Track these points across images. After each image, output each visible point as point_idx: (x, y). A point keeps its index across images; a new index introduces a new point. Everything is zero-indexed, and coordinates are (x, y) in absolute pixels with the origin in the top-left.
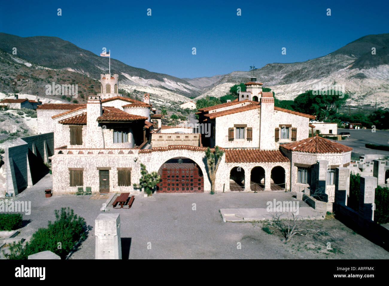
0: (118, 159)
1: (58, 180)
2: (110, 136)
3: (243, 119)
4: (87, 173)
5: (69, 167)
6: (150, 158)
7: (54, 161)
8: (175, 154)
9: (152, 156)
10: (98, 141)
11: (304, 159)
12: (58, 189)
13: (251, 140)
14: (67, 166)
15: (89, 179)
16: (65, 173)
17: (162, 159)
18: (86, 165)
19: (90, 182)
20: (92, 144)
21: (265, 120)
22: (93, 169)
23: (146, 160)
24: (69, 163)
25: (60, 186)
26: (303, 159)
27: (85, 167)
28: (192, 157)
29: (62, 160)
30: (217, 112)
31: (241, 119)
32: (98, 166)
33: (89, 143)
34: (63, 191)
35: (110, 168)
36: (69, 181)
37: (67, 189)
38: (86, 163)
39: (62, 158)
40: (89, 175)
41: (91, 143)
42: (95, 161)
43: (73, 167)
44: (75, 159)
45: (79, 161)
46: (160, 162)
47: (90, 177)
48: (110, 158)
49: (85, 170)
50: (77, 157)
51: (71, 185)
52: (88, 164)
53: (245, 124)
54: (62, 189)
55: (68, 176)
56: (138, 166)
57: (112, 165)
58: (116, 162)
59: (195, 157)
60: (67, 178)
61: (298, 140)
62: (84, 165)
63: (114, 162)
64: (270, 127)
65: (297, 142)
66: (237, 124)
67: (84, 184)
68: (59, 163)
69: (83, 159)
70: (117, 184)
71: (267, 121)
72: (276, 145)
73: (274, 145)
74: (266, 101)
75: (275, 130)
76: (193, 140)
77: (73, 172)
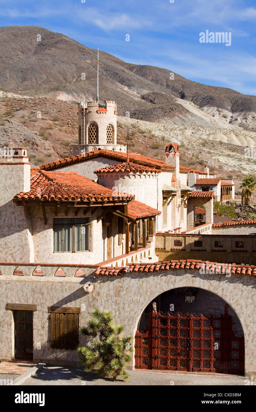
0: (51, 288)
6: (121, 287)
8: (177, 279)
9: (126, 282)
17: (147, 291)
23: (112, 293)
32: (9, 302)
35: (34, 307)
46: (142, 297)
48: (35, 284)
56: (94, 305)
57: (39, 301)
58: (48, 294)
59: (223, 290)
63: (43, 294)
70: (48, 344)
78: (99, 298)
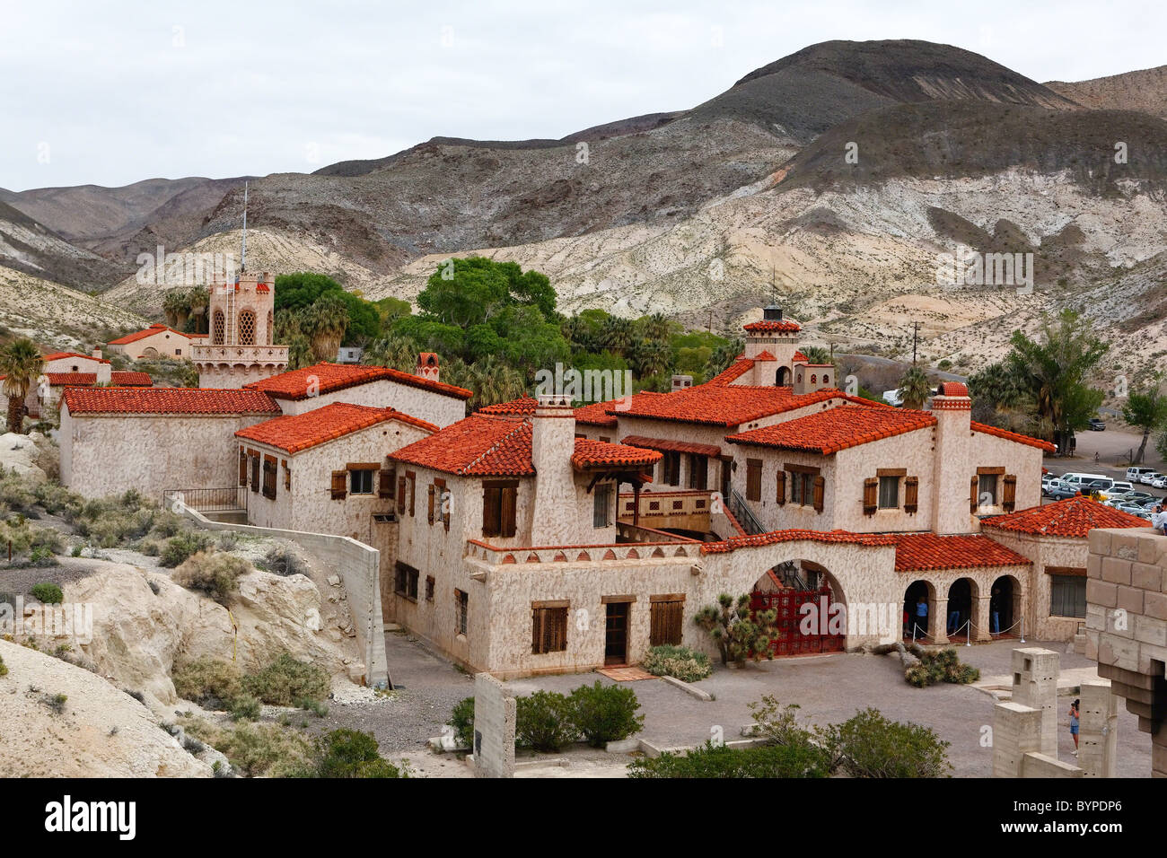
0: (654, 572)
1: (503, 636)
2: (588, 508)
3: (898, 455)
5: (533, 599)
6: (730, 565)
7: (496, 584)
8: (787, 552)
9: (735, 559)
10: (564, 525)
11: (1072, 556)
12: (503, 662)
13: (916, 511)
14: (528, 595)
16: (522, 617)
17: (756, 568)
18: (577, 592)
19: (582, 637)
20: (549, 532)
21: (949, 456)
22: (593, 603)
23: (720, 572)
24: (533, 588)
25: (508, 652)
26: (1069, 555)
27: (574, 596)
28: (823, 559)
29: (515, 581)
30: (759, 427)
31: (892, 455)
32: (605, 594)
33: (543, 531)
34: (514, 666)
35: (633, 598)
36: (531, 639)
37: (525, 662)
38: (577, 587)
41: (546, 532)
42: (598, 580)
43: (544, 599)
44: (548, 576)
45: (559, 579)
46: (751, 575)
48: (634, 570)
49: (572, 605)
50: (553, 570)
51: (536, 650)
52: (580, 590)
53: (901, 467)
54: (513, 662)
55: (528, 624)
56: (701, 588)
57: (639, 589)
58: (650, 580)
59: (829, 560)
60: (527, 631)
61: (1018, 507)
62: (571, 592)
63: (643, 581)
64: (960, 476)
65: (1017, 512)
66: (884, 467)
67: (568, 646)
68: (508, 590)
69: (569, 576)
70: (648, 642)
71: (956, 459)
72: (972, 522)
73: (967, 522)
74: (953, 407)
75: (972, 482)
76: (693, 513)
77: (543, 613)
78: (705, 580)
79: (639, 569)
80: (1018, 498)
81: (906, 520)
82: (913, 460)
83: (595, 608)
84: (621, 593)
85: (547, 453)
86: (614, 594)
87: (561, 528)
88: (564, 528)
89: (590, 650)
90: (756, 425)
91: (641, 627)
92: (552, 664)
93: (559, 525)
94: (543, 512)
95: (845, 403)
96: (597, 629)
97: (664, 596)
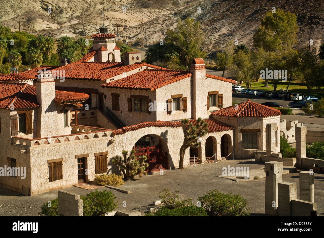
0: (95, 144)
1: (37, 176)
3: (179, 89)
4: (66, 164)
5: (48, 159)
7: (33, 154)
8: (145, 131)
9: (126, 136)
12: (37, 187)
13: (186, 111)
14: (46, 157)
15: (68, 170)
16: (44, 167)
17: (134, 139)
18: (65, 155)
19: (69, 173)
22: (72, 159)
23: (121, 142)
24: (48, 154)
25: (39, 182)
27: (64, 156)
28: (159, 133)
29: (40, 152)
32: (76, 154)
34: (42, 188)
35: (88, 155)
36: (48, 176)
37: (46, 186)
38: (65, 152)
39: (41, 149)
40: (68, 165)
42: (73, 149)
43: (52, 159)
44: (54, 149)
45: (58, 150)
46: (133, 142)
47: (69, 168)
49: (64, 160)
50: (56, 147)
51: (51, 180)
54: (41, 186)
55: (47, 169)
56: (113, 149)
57: (90, 151)
58: (94, 147)
60: (47, 173)
61: (224, 107)
62: (63, 155)
63: (91, 148)
64: (203, 96)
65: (224, 109)
66: (174, 94)
67: (63, 177)
68: (38, 156)
69: (62, 148)
70: (95, 172)
71: (201, 89)
72: (208, 114)
73: (206, 114)
74: (199, 68)
75: (207, 98)
76: (90, 117)
77: (52, 164)
78: (115, 145)
79: (89, 143)
80: (224, 103)
81: (183, 115)
82: (185, 91)
83: (73, 160)
84: (83, 153)
85: (44, 98)
86: (80, 154)
87: (52, 128)
88: (53, 128)
89: (72, 178)
90: (113, 79)
91: (92, 167)
92: (57, 185)
93: (51, 127)
94: (44, 122)
95: (147, 68)
96: (75, 169)
97: (100, 153)
